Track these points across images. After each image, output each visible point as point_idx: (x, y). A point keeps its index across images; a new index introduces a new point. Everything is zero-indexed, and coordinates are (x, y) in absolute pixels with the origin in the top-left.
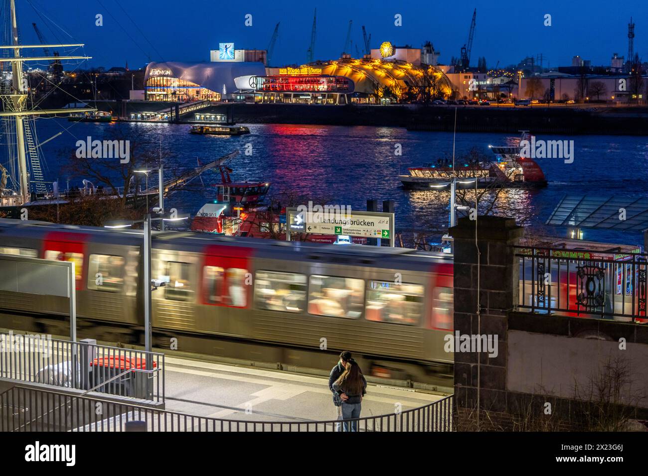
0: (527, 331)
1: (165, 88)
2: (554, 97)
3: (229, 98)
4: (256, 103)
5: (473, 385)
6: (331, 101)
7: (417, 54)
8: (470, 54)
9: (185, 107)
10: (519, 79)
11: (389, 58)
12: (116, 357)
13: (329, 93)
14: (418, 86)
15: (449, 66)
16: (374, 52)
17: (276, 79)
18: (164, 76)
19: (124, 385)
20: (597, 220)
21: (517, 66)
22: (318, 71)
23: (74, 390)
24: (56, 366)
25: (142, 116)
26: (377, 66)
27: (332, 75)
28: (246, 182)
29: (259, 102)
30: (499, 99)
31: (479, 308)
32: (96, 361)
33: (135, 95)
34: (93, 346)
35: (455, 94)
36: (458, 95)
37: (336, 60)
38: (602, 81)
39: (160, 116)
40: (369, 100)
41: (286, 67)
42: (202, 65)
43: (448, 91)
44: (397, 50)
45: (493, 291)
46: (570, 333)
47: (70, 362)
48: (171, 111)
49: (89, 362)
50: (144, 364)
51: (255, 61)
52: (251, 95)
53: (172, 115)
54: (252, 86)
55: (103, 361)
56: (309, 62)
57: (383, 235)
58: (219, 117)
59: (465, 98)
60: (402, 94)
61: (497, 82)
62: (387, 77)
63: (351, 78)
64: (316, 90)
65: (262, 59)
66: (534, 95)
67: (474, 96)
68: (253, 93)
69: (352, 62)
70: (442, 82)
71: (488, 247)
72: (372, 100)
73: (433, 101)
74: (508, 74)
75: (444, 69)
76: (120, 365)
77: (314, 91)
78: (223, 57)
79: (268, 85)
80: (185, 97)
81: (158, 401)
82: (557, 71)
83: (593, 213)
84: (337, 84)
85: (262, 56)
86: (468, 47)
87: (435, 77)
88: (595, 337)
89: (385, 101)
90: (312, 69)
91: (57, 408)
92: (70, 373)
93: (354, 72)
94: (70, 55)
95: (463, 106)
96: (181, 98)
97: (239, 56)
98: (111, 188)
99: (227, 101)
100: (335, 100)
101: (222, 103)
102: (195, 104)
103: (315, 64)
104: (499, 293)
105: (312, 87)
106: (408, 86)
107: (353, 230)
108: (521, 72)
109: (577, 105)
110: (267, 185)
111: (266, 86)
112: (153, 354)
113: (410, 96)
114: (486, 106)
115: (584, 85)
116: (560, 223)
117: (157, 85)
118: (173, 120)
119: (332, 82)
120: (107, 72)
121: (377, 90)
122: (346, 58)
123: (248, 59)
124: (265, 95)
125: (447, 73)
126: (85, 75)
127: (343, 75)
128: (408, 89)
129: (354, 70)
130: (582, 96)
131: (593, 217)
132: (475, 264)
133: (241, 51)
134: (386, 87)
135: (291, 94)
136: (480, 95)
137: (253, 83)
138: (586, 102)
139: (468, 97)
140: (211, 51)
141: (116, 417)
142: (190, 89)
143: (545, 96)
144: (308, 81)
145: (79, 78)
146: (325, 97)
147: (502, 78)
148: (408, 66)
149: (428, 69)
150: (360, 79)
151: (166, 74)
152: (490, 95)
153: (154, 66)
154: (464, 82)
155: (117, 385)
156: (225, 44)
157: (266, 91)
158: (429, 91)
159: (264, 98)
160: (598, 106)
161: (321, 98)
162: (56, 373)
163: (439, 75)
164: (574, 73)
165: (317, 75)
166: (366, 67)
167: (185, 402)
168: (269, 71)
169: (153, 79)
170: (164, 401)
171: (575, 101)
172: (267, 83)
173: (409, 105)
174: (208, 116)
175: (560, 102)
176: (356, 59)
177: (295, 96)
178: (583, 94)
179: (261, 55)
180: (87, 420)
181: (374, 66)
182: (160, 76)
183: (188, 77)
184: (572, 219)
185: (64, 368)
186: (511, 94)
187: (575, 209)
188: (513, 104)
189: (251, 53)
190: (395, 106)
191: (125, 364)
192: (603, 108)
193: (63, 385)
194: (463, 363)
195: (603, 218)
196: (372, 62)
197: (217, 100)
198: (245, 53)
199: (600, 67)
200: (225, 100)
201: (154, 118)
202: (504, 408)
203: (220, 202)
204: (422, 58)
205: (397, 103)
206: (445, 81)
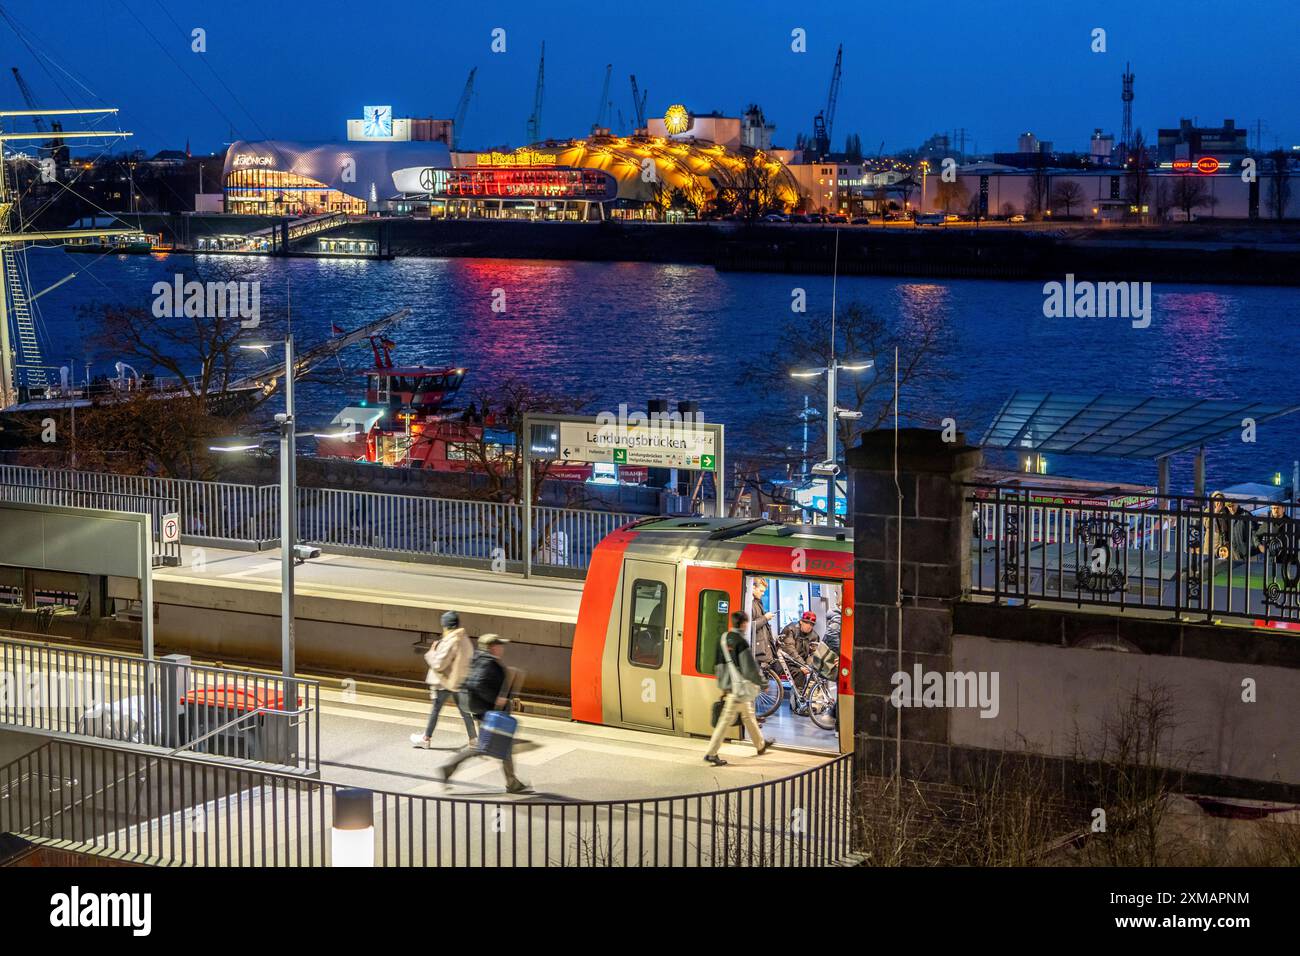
0: (988, 636)
1: (262, 191)
2: (987, 211)
3: (383, 209)
4: (433, 218)
5: (890, 735)
6: (574, 215)
7: (734, 128)
8: (831, 128)
9: (300, 226)
10: (922, 175)
11: (682, 135)
12: (228, 688)
13: (568, 200)
14: (735, 189)
15: (792, 151)
16: (653, 124)
17: (469, 174)
18: (259, 167)
19: (243, 739)
20: (1072, 439)
21: (917, 152)
22: (550, 159)
23: (151, 748)
24: (116, 705)
25: (220, 242)
26: (659, 150)
27: (576, 167)
28: (421, 367)
29: (439, 216)
30: (885, 212)
31: (900, 596)
32: (193, 695)
33: (206, 203)
34: (186, 667)
35: (803, 202)
36: (810, 204)
37: (583, 139)
38: (1076, 180)
39: (252, 242)
40: (645, 213)
41: (489, 151)
42: (332, 146)
43: (791, 198)
44: (696, 121)
45: (925, 565)
46: (1064, 640)
47: (142, 697)
48: (274, 233)
49: (179, 696)
50: (281, 700)
51: (431, 139)
52: (425, 203)
53: (274, 240)
54: (426, 186)
55: (205, 695)
56: (533, 141)
57: (703, 464)
58: (363, 245)
59: (824, 210)
60: (707, 203)
61: (882, 180)
62: (678, 170)
63: (612, 173)
64: (546, 194)
65: (444, 136)
66: (950, 207)
67: (840, 206)
68: (426, 199)
69: (612, 142)
70: (780, 181)
71: (917, 485)
72: (651, 213)
73: (763, 216)
74: (900, 166)
75: (784, 156)
76: (236, 702)
77: (541, 197)
78: (369, 133)
79: (456, 185)
80: (300, 208)
81: (307, 767)
82: (991, 161)
83: (1066, 425)
84: (584, 183)
85: (445, 131)
86: (827, 115)
87: (767, 170)
88: (1109, 646)
89: (675, 215)
90: (537, 154)
91: (121, 780)
92: (142, 717)
93: (616, 161)
94: (92, 130)
95: (820, 225)
96: (291, 208)
97: (401, 129)
98: (178, 377)
99: (378, 214)
100: (581, 214)
101: (369, 218)
102: (319, 221)
103: (543, 145)
104: (936, 568)
105: (538, 188)
106: (716, 187)
107: (648, 456)
108: (926, 163)
109: (1030, 224)
110: (460, 372)
111: (452, 187)
112: (298, 682)
113: (720, 206)
114: (861, 226)
115: (1042, 187)
116: (1006, 443)
117: (247, 184)
118: (277, 249)
119: (574, 179)
120: (152, 160)
121: (660, 195)
122: (601, 135)
123: (417, 135)
124: (449, 204)
125: (789, 164)
126: (110, 166)
127: (596, 167)
128: (716, 193)
129: (617, 157)
130: (1039, 209)
131: (1065, 433)
132: (892, 517)
133: (405, 120)
134: (676, 188)
135: (499, 202)
136: (850, 206)
137: (428, 181)
138: (1046, 218)
139: (828, 208)
140: (349, 121)
141: (231, 796)
142: (309, 193)
143: (970, 206)
144: (530, 178)
145: (99, 171)
146: (562, 207)
147: (891, 173)
148: (717, 151)
149: (754, 155)
150: (627, 174)
151: (265, 163)
152: (869, 205)
153: (240, 150)
154: (822, 182)
155: (231, 740)
156: (375, 108)
157: (452, 195)
158: (757, 198)
159: (448, 209)
160: (1068, 227)
161: (555, 209)
162: (117, 718)
163: (774, 168)
164: (1024, 167)
165: (547, 166)
166: (639, 151)
167: (356, 770)
168: (457, 157)
169: (239, 172)
170: (318, 768)
171: (1025, 216)
172: (454, 181)
173: (719, 223)
174: (342, 243)
175: (999, 218)
176: (619, 137)
177: (506, 206)
178: (1039, 203)
179: (441, 129)
180: (177, 802)
181: (654, 149)
182: (253, 167)
183: (306, 170)
184: (1027, 436)
185: (132, 708)
186: (908, 204)
187: (1032, 417)
188: (912, 223)
189: (424, 124)
190: (693, 226)
191: (246, 700)
192: (1075, 231)
193: (130, 740)
194: (870, 695)
195: (1084, 434)
196: (649, 142)
197: (360, 212)
198: (412, 125)
199: (1069, 155)
200: (376, 213)
201: (242, 247)
202: (946, 776)
203: (373, 403)
204: (742, 135)
205: (697, 220)
206: (785, 178)
